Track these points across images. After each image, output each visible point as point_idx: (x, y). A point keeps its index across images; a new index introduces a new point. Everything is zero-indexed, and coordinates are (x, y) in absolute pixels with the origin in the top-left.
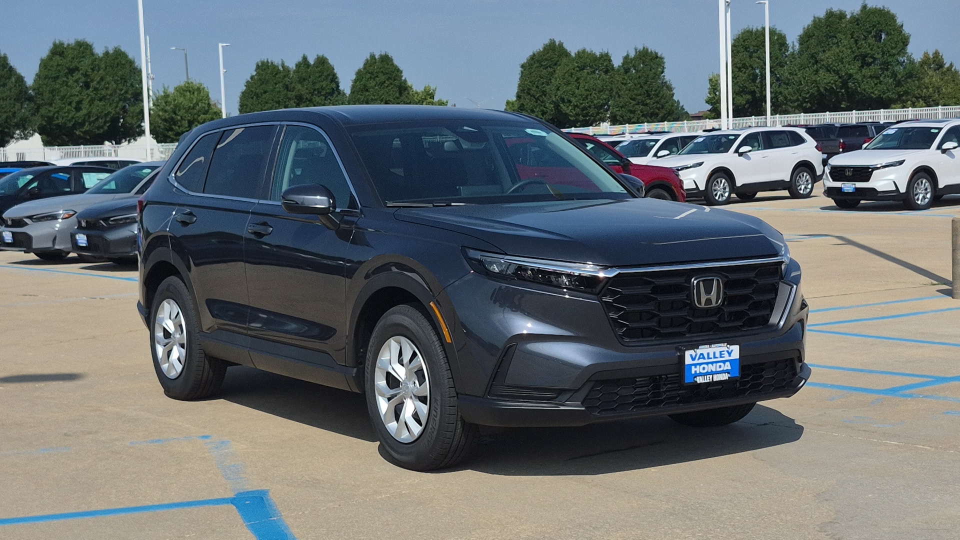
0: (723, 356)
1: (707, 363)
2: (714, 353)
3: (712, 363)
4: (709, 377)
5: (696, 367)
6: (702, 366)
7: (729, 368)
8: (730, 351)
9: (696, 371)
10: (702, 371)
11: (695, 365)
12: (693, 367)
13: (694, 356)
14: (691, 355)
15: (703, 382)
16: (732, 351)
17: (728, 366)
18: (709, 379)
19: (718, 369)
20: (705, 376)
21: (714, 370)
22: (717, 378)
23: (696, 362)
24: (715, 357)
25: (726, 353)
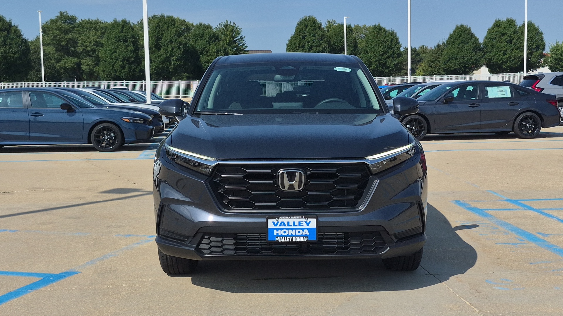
0: (301, 225)
1: (288, 229)
2: (294, 223)
3: (292, 229)
4: (289, 238)
5: (277, 231)
6: (283, 231)
7: (308, 233)
8: (308, 222)
9: (277, 234)
10: (283, 234)
11: (277, 229)
12: (275, 231)
13: (276, 223)
14: (274, 223)
15: (284, 241)
16: (310, 222)
17: (306, 232)
18: (289, 240)
19: (297, 234)
20: (286, 238)
21: (294, 234)
22: (295, 239)
23: (278, 227)
24: (294, 225)
25: (304, 223)
